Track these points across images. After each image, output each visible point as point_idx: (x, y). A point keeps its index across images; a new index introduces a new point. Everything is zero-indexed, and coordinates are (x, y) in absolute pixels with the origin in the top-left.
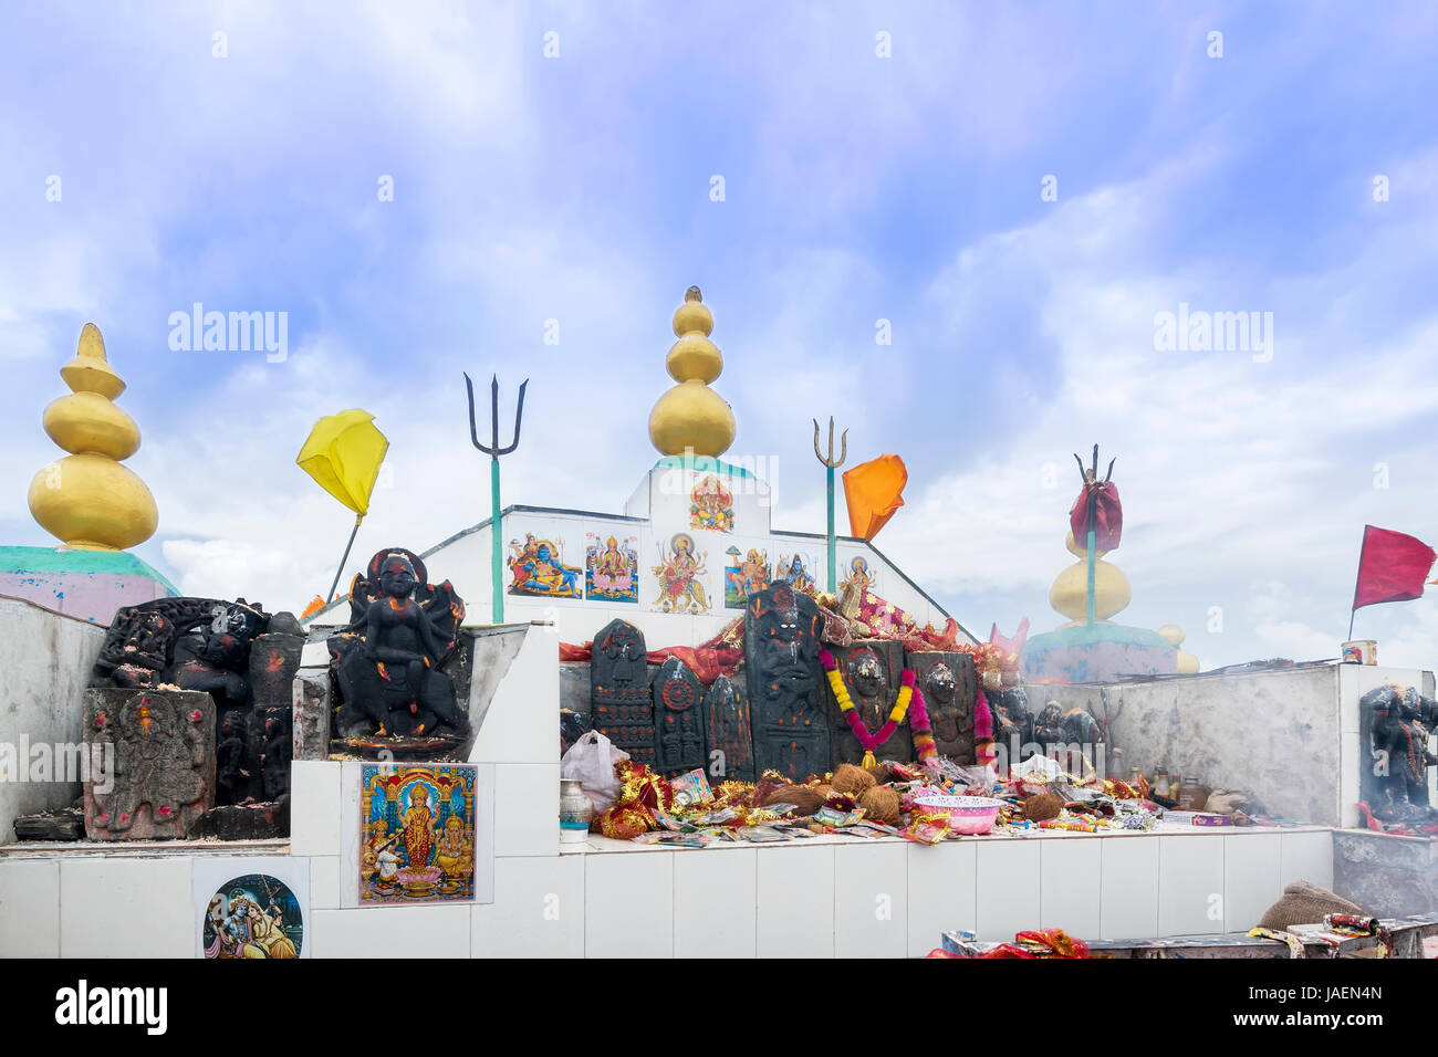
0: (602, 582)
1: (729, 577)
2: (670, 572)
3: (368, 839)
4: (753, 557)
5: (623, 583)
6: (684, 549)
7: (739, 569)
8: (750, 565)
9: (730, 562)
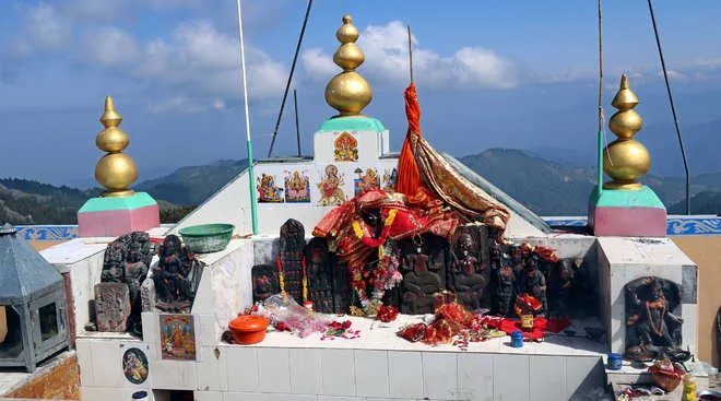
0: (293, 193)
1: (357, 185)
2: (326, 185)
3: (163, 339)
4: (370, 172)
5: (302, 193)
6: (332, 172)
7: (362, 180)
8: (368, 177)
9: (357, 176)
